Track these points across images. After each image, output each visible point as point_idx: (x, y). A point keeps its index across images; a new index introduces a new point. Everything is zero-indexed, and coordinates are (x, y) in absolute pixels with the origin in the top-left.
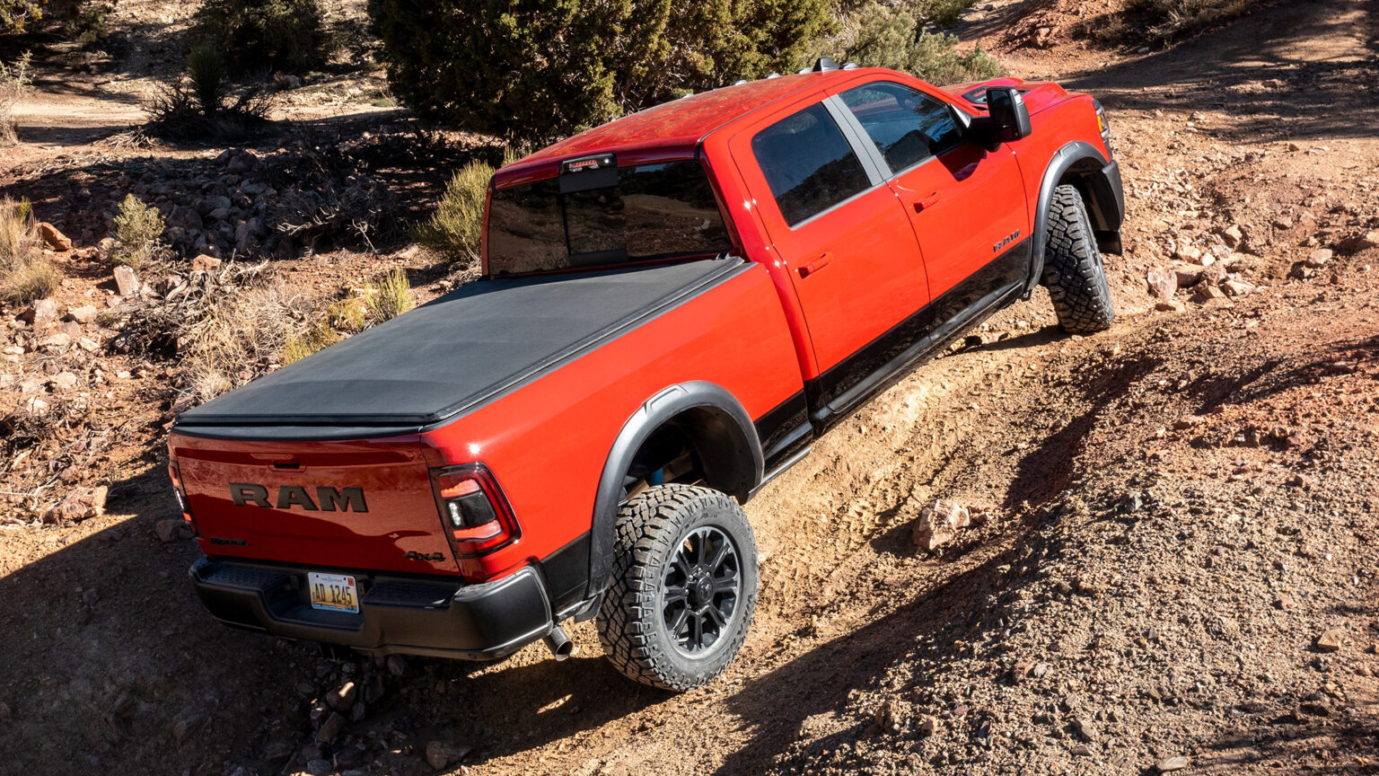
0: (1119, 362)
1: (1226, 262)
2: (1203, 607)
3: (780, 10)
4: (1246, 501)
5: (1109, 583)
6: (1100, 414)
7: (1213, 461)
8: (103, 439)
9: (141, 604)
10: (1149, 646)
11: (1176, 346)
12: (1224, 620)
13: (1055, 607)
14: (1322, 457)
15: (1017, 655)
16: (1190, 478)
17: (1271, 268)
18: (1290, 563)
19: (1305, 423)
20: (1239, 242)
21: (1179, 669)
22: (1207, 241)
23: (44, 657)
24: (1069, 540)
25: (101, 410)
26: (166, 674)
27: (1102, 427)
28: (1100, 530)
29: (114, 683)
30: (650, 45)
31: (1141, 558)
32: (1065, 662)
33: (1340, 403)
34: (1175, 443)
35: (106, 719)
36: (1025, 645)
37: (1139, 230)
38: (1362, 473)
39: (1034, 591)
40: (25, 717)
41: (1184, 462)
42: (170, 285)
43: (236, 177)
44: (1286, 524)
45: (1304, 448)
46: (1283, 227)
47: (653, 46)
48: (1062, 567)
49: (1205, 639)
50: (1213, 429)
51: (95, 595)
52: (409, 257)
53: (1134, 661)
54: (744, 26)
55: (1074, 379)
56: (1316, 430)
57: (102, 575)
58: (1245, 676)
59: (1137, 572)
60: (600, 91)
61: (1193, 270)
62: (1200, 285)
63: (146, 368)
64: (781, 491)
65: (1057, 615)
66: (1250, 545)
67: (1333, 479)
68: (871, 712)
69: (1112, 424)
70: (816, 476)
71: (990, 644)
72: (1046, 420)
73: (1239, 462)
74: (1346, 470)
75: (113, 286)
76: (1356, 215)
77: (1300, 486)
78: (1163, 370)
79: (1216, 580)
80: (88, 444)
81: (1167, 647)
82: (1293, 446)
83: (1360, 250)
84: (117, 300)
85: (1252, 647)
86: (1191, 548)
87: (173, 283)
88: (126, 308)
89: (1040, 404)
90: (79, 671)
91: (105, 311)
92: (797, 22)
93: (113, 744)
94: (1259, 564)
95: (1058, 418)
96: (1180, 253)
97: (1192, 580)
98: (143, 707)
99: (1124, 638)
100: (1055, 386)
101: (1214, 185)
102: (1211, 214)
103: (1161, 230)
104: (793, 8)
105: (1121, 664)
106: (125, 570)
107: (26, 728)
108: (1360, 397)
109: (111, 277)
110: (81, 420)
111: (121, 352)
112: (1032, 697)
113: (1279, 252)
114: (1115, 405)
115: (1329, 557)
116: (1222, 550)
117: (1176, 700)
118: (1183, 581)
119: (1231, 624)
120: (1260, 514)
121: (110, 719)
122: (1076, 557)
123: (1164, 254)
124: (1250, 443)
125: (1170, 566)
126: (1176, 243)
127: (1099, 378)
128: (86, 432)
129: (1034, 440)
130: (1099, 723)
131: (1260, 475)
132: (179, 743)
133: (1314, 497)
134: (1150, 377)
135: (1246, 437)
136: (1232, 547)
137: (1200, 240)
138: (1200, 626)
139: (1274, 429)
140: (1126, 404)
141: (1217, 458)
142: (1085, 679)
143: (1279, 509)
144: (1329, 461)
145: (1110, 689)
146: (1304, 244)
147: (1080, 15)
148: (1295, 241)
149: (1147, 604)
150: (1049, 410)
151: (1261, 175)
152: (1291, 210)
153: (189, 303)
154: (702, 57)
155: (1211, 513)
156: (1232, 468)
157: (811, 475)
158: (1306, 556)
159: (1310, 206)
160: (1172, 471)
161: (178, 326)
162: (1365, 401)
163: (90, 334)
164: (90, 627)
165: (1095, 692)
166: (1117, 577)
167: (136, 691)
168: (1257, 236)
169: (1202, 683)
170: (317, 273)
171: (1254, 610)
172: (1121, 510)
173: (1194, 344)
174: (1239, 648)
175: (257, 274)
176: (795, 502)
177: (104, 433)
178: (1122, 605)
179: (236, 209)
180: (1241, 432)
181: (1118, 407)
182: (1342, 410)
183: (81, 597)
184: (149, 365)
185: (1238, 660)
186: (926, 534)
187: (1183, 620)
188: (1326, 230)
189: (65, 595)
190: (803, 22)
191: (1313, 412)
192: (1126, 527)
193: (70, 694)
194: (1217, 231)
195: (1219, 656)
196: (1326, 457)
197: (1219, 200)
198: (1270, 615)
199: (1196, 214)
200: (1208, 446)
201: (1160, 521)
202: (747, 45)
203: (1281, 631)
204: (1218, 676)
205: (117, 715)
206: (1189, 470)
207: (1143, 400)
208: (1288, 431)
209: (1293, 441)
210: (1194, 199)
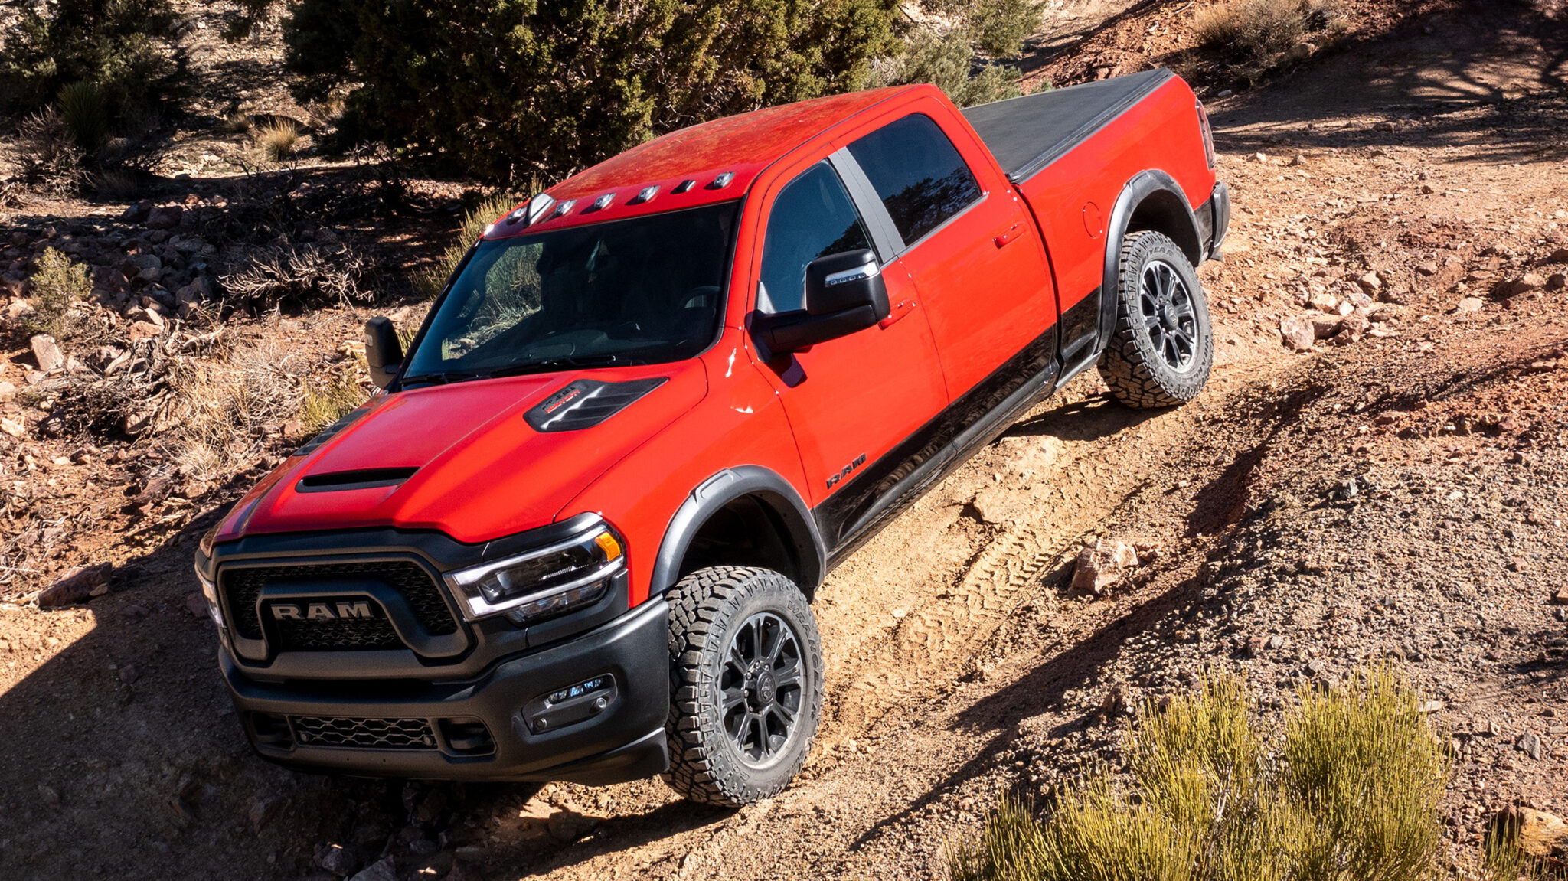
0: (1281, 394)
1: (1367, 311)
2: (1436, 575)
3: (839, 26)
4: (1467, 479)
5: (1336, 560)
6: (1271, 443)
7: (1424, 449)
8: (59, 529)
9: (187, 682)
10: (1387, 613)
12: (1460, 584)
13: (1281, 588)
14: (1538, 437)
15: (1249, 633)
16: (1404, 465)
17: (1418, 315)
18: (1519, 531)
19: (1516, 410)
20: (1378, 291)
21: (1420, 629)
22: (1342, 289)
23: (86, 739)
24: (1284, 529)
25: (47, 498)
26: (230, 755)
27: (1275, 455)
28: (1316, 518)
29: (172, 764)
31: (1365, 537)
32: (1302, 633)
33: (1548, 390)
35: (170, 803)
36: (1256, 623)
37: (1265, 277)
39: (1256, 577)
40: (76, 802)
41: (1395, 453)
42: (104, 356)
43: (163, 233)
44: (1510, 497)
45: (1518, 432)
46: (1427, 273)
47: (698, 64)
48: (1282, 553)
49: (1443, 602)
50: (1420, 421)
51: (133, 672)
52: (400, 319)
53: (1373, 627)
54: (800, 44)
55: (1231, 416)
56: (1528, 415)
57: (135, 652)
58: (1488, 630)
59: (1363, 549)
61: (1332, 320)
62: (1340, 336)
63: (90, 453)
64: (912, 545)
65: (1285, 594)
66: (1477, 517)
67: (1553, 455)
69: (1287, 451)
70: (950, 527)
71: (1217, 628)
72: (1205, 457)
73: (1452, 449)
75: (31, 359)
76: (1508, 258)
77: (1520, 463)
78: (1336, 395)
79: (1446, 550)
80: (41, 536)
81: (1406, 612)
82: (1506, 431)
83: (1519, 293)
84: (38, 376)
85: (1492, 605)
86: (1416, 524)
87: (109, 354)
88: (53, 383)
90: (130, 753)
91: (26, 389)
92: (857, 41)
93: (182, 830)
94: (1487, 534)
95: (1220, 454)
96: (1314, 301)
97: (1422, 551)
98: (210, 790)
99: (1361, 607)
100: (1209, 425)
101: (1343, 230)
102: (1343, 261)
103: (1290, 278)
104: (854, 22)
105: (1360, 630)
106: (161, 646)
107: (78, 814)
109: (25, 350)
110: (27, 509)
111: (53, 436)
112: (1273, 666)
113: (1425, 299)
114: (1287, 433)
115: (1558, 523)
116: (1449, 523)
117: (1421, 657)
118: (1412, 554)
119: (1466, 587)
120: (1483, 489)
121: (176, 802)
122: (1295, 543)
123: (1296, 303)
124: (1461, 431)
125: (1397, 541)
126: (1308, 291)
127: (1262, 412)
128: (35, 523)
129: (1196, 478)
130: (1345, 682)
131: (1475, 457)
132: (257, 828)
133: (1535, 472)
134: (1322, 403)
135: (1456, 425)
136: (1458, 520)
137: (1335, 288)
138: (1436, 591)
139: (1484, 417)
140: (1299, 430)
141: (1429, 447)
142: (1325, 645)
143: (1501, 484)
144: (1546, 440)
145: (1353, 652)
146: (1453, 290)
148: (1442, 288)
149: (1379, 577)
150: (1207, 448)
151: (1396, 218)
152: (1434, 254)
153: (134, 376)
154: (751, 79)
155: (1432, 491)
156: (1445, 454)
157: (944, 527)
158: (1535, 523)
159: (1455, 248)
160: (1384, 460)
161: (128, 401)
163: (10, 416)
164: (133, 706)
165: (1337, 656)
166: (1343, 555)
167: (200, 773)
168: (1398, 283)
169: (1446, 639)
170: (289, 340)
171: (1489, 574)
172: (1337, 497)
173: (1366, 370)
174: (1478, 607)
175: (216, 341)
176: (929, 556)
177: (60, 522)
178: (1353, 579)
179: (169, 270)
180: (1450, 420)
181: (1291, 435)
183: (117, 675)
184: (93, 448)
185: (1479, 617)
186: (1090, 576)
187: (1419, 587)
188: (1475, 275)
189: (98, 672)
190: (864, 40)
191: (1521, 398)
192: (1344, 511)
193: (123, 777)
194: (1352, 278)
195: (1459, 615)
196: (1542, 437)
197: (1351, 246)
198: (1505, 577)
199: (1325, 261)
200: (1416, 437)
201: (1380, 503)
202: (802, 65)
203: (1518, 590)
204: (1461, 633)
205: (182, 798)
206: (1401, 458)
207: (1318, 425)
208: (1499, 417)
209: (1505, 427)
210: (1322, 245)
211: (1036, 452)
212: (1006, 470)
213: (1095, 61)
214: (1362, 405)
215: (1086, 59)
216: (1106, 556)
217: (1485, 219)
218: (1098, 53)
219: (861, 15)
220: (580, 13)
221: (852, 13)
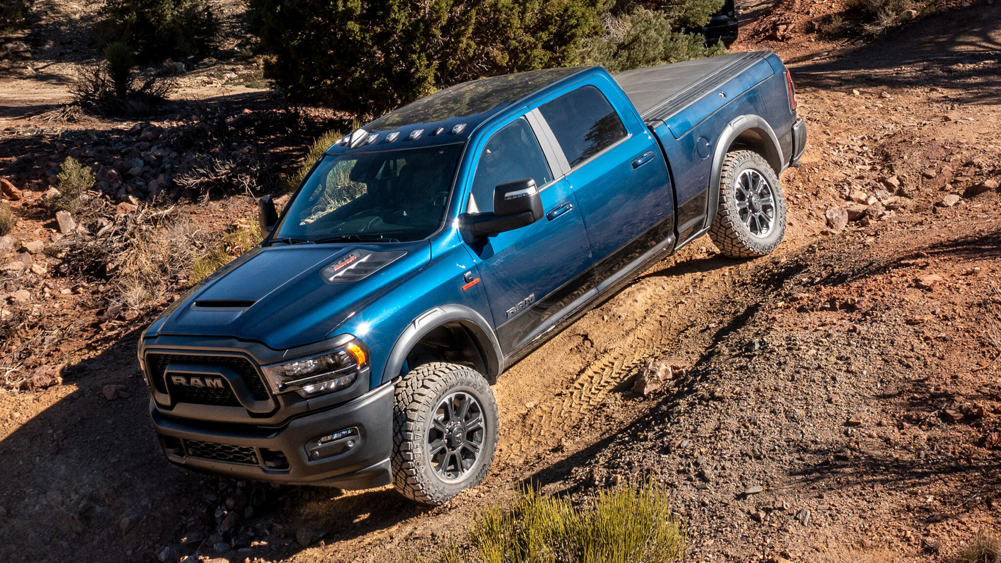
0: (782, 268)
1: (885, 202)
2: (785, 403)
3: (558, 19)
4: (821, 342)
5: (732, 392)
6: (763, 303)
7: (808, 320)
8: (54, 337)
9: (94, 441)
10: (751, 428)
11: (818, 256)
12: (797, 410)
13: (699, 408)
14: (873, 315)
15: (673, 437)
16: (791, 330)
17: (917, 206)
18: (841, 377)
19: (868, 296)
20: (897, 188)
21: (766, 439)
22: (873, 188)
23: (28, 477)
24: (713, 370)
25: (51, 316)
26: (113, 488)
27: (763, 310)
28: (732, 363)
29: (77, 493)
30: (461, 45)
31: (754, 377)
32: (700, 439)
33: (891, 283)
34: (788, 310)
35: (73, 517)
36: (678, 431)
37: (823, 179)
38: (893, 323)
39: (688, 401)
40: (16, 516)
41: (790, 321)
42: (99, 225)
43: (148, 144)
44: (842, 354)
45: (864, 310)
46: (929, 177)
47: (463, 46)
48: (707, 385)
49: (784, 421)
50: (811, 300)
51: (62, 435)
52: (281, 203)
53: (741, 436)
54: (533, 31)
55: (753, 280)
56: (873, 299)
57: (66, 422)
58: (804, 441)
59: (750, 385)
60: (425, 79)
61: (861, 208)
62: (864, 219)
63: (83, 286)
64: (546, 361)
65: (700, 413)
66: (819, 367)
67: (876, 327)
68: (584, 478)
70: (571, 350)
71: (658, 433)
72: (730, 308)
73: (823, 320)
74: (884, 322)
75: (56, 226)
76: (980, 167)
77: (855, 332)
78: (807, 272)
79: (796, 388)
80: (43, 341)
81: (761, 427)
82: (858, 309)
83: (980, 193)
84: (59, 236)
85: (811, 425)
86: (783, 370)
87: (102, 224)
88: (67, 242)
89: (728, 298)
90: (53, 485)
91: (50, 244)
92: (572, 27)
93: (78, 534)
94: (822, 378)
95: (738, 307)
96: (852, 196)
97: (782, 388)
98: (98, 509)
99: (737, 423)
100: (740, 286)
101: (884, 147)
102: (879, 168)
103: (840, 180)
104: (568, 16)
105: (733, 438)
106: (82, 418)
107: (17, 523)
108: (905, 278)
109: (54, 220)
110: (36, 323)
111: (63, 275)
112: (678, 459)
113: (924, 195)
114: (773, 296)
115: (865, 372)
116: (802, 370)
117: (762, 456)
118: (776, 390)
119: (800, 413)
120: (828, 349)
121: (76, 517)
122: (716, 379)
123: (840, 197)
124: (833, 308)
125: (770, 381)
126: (850, 189)
127: (769, 279)
128: (41, 332)
129: (721, 322)
130: (715, 471)
131: (833, 326)
132: (124, 533)
133: (862, 338)
134: (798, 276)
135: (830, 305)
136: (808, 369)
137: (868, 187)
138: (783, 415)
139: (848, 301)
140: (780, 295)
141: (812, 318)
142: (710, 447)
143: (840, 345)
144: (876, 317)
145: (724, 452)
146: (943, 189)
147: (811, 14)
148: (937, 187)
149: (753, 404)
150: (733, 302)
151: (917, 139)
152: (936, 165)
153: (114, 238)
154: (500, 53)
155: (799, 349)
156: (818, 323)
157: (567, 350)
158: (851, 372)
159: (949, 161)
160: (781, 326)
161: (107, 255)
162: (907, 281)
163: (39, 262)
164: (59, 456)
165: (715, 455)
166: (738, 389)
167: (93, 498)
168: (910, 184)
169: (779, 446)
170: (211, 215)
171: (815, 404)
172: (747, 350)
173: (829, 254)
174: (803, 426)
175: (166, 216)
176: (555, 368)
177: (55, 332)
178: (738, 405)
179: (147, 168)
180: (828, 301)
181: (775, 297)
182: (892, 287)
183: (52, 436)
184: (85, 284)
185: (802, 432)
186: (642, 385)
187: (773, 412)
188: (959, 178)
189: (41, 435)
190: (576, 26)
191: (873, 288)
192: (748, 360)
193: (47, 500)
194: (883, 180)
195: (791, 431)
196: (875, 315)
197: (887, 157)
198: (824, 407)
199: (869, 167)
200: (806, 311)
201: (768, 355)
202: (534, 43)
203: (829, 415)
204: (789, 442)
205: (81, 514)
206: (792, 325)
207: (791, 291)
208: (856, 300)
209: (858, 306)
210: (869, 157)
211: (632, 302)
212: (611, 313)
213: (779, 20)
214: (818, 279)
215: (773, 19)
216: (653, 373)
217: (974, 141)
218: (781, 15)
219: (573, 11)
221: (566, 10)
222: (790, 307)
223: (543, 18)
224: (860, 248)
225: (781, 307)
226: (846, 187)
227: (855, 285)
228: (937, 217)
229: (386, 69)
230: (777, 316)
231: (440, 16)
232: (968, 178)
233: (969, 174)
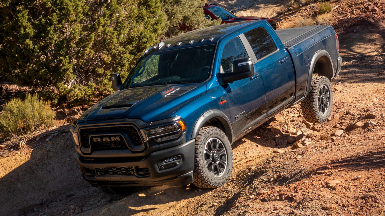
0: (253, 172)
1: (306, 134)
3: (137, 38)
6: (242, 192)
7: (267, 206)
11: (272, 166)
14: (303, 204)
16: (258, 213)
17: (322, 136)
19: (300, 192)
20: (312, 126)
22: (299, 126)
27: (243, 196)
30: (86, 52)
33: (313, 185)
34: (256, 200)
38: (315, 209)
41: (258, 207)
45: (298, 201)
46: (328, 121)
47: (87, 52)
50: (269, 195)
54: (124, 44)
55: (237, 179)
56: (303, 194)
67: (305, 211)
69: (246, 195)
72: (225, 194)
73: (276, 206)
74: (310, 208)
76: (354, 115)
77: (294, 214)
78: (266, 175)
82: (295, 200)
83: (354, 129)
89: (224, 188)
95: (229, 193)
96: (289, 131)
100: (230, 182)
102: (302, 116)
103: (282, 122)
104: (142, 37)
108: (320, 182)
113: (326, 130)
114: (248, 188)
123: (283, 131)
124: (281, 200)
126: (288, 127)
127: (246, 178)
129: (220, 202)
131: (281, 210)
134: (261, 177)
135: (280, 197)
137: (297, 126)
139: (289, 195)
140: (252, 188)
141: (269, 205)
144: (305, 205)
146: (335, 127)
148: (332, 126)
150: (227, 191)
154: (107, 56)
156: (273, 208)
159: (338, 112)
160: (252, 210)
162: (321, 184)
173: (278, 165)
180: (278, 195)
181: (249, 189)
182: (313, 187)
188: (343, 121)
190: (146, 42)
191: (303, 188)
194: (304, 122)
196: (304, 203)
199: (297, 115)
200: (266, 201)
202: (125, 51)
206: (258, 210)
207: (258, 186)
208: (294, 195)
209: (295, 198)
210: (297, 110)
214: (272, 179)
217: (350, 101)
219: (145, 35)
220: (48, 36)
221: (141, 34)
222: (257, 199)
223: (129, 38)
224: (294, 162)
225: (252, 199)
226: (286, 126)
227: (293, 185)
228: (334, 144)
229: (46, 65)
230: (250, 204)
231: (75, 37)
232: (347, 121)
233: (348, 119)
